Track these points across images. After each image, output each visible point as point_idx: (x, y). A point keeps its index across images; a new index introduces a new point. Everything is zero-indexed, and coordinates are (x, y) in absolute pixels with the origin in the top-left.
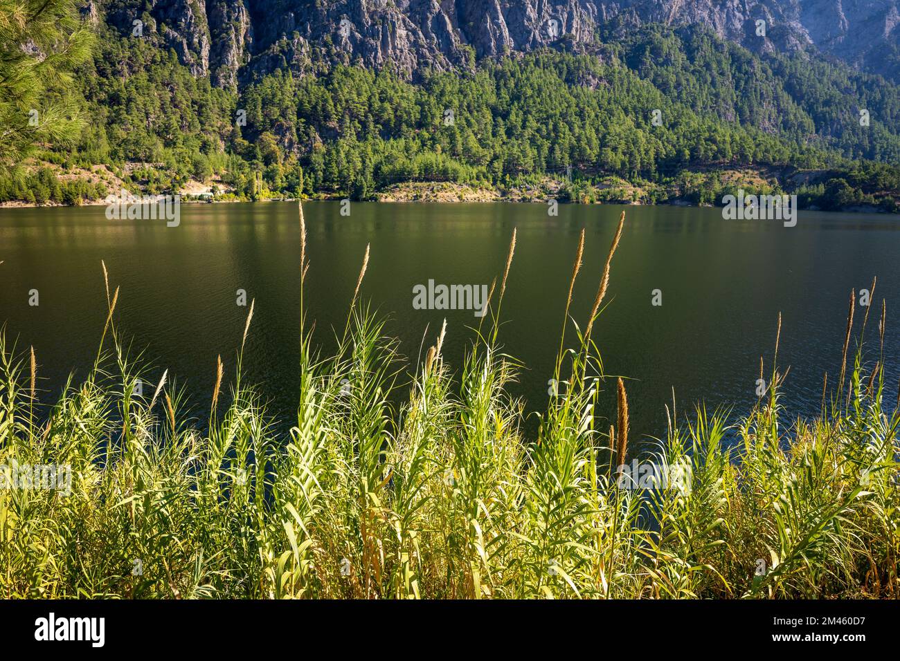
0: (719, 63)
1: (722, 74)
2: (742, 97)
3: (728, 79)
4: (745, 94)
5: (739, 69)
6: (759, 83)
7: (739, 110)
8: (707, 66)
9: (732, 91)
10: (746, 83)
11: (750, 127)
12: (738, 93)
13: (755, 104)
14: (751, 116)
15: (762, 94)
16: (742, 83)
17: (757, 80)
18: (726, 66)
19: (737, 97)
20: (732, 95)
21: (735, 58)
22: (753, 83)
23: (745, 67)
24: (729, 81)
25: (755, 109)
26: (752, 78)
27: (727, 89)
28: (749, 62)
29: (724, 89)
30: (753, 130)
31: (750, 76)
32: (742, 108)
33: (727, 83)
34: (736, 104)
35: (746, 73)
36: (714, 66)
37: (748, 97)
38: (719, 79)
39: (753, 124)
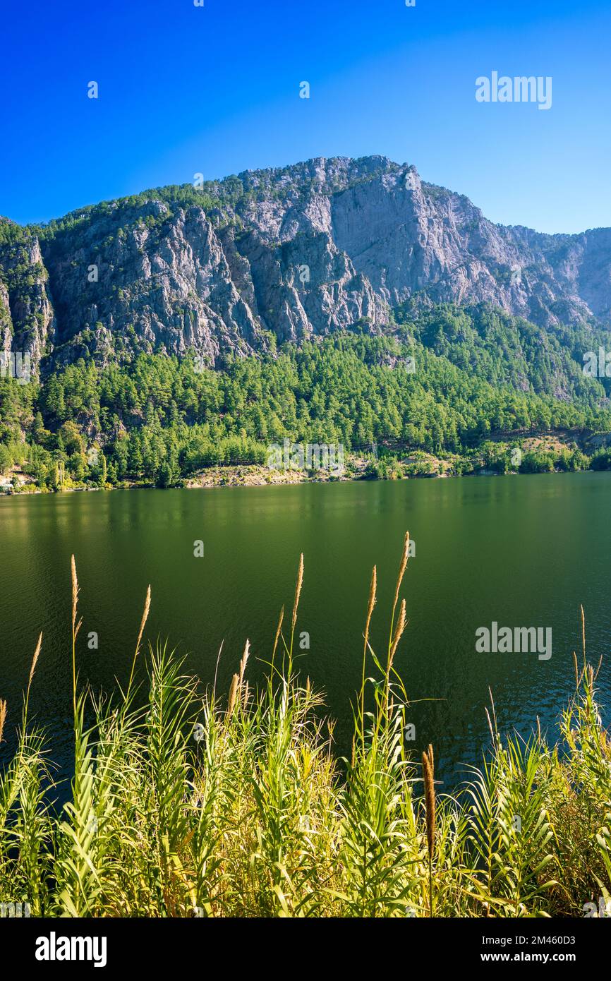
0: (509, 337)
1: (513, 347)
2: (534, 367)
3: (519, 351)
4: (536, 365)
5: (528, 342)
6: (548, 354)
7: (533, 380)
8: (498, 340)
9: (524, 362)
10: (536, 354)
11: (544, 396)
12: (530, 364)
13: (546, 372)
14: (544, 385)
15: (552, 364)
16: (533, 355)
17: (546, 351)
18: (516, 340)
19: (529, 367)
20: (524, 366)
21: (523, 332)
22: (542, 354)
23: (533, 339)
24: (520, 353)
25: (547, 378)
26: (541, 349)
27: (519, 362)
28: (537, 335)
29: (516, 361)
30: (548, 398)
31: (539, 348)
32: (535, 377)
33: (518, 355)
34: (529, 375)
35: (535, 345)
36: (505, 340)
37: (540, 367)
38: (510, 352)
39: (547, 392)
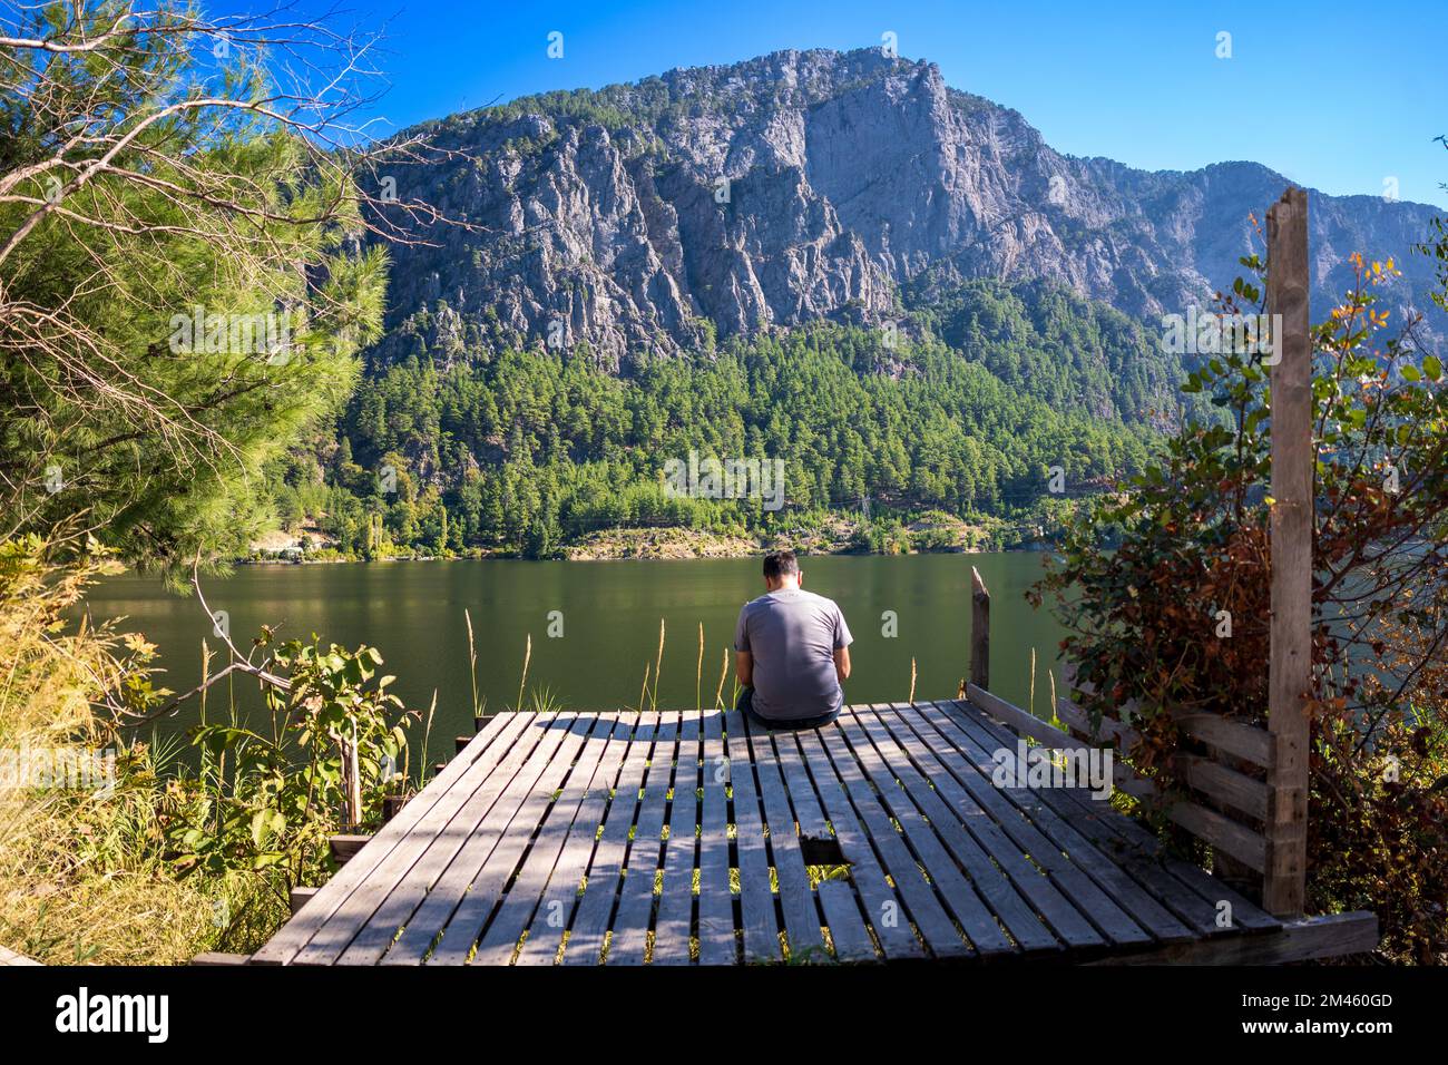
0: (1082, 333)
1: (1088, 349)
2: (1121, 381)
3: (1098, 357)
4: (1125, 377)
5: (1113, 341)
6: (1144, 360)
7: (1119, 401)
8: (1065, 338)
9: (1106, 373)
10: (1126, 360)
11: (1137, 426)
12: (1115, 376)
13: (1141, 389)
14: (1137, 409)
15: (1150, 376)
16: (1120, 361)
17: (1141, 356)
18: (1093, 338)
19: (1114, 381)
20: (1106, 379)
21: (1105, 325)
22: (1135, 361)
23: (1121, 337)
24: (1100, 359)
25: (1143, 398)
26: (1134, 354)
27: (1098, 371)
28: (1127, 330)
29: (1093, 370)
30: (1142, 429)
31: (1129, 351)
32: (1123, 397)
33: (1097, 362)
34: (1113, 392)
35: (1124, 346)
36: (1075, 337)
37: (1130, 381)
38: (1084, 356)
39: (1141, 421)
